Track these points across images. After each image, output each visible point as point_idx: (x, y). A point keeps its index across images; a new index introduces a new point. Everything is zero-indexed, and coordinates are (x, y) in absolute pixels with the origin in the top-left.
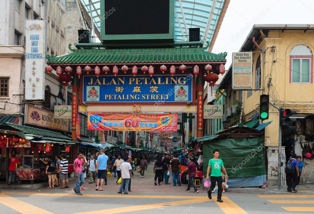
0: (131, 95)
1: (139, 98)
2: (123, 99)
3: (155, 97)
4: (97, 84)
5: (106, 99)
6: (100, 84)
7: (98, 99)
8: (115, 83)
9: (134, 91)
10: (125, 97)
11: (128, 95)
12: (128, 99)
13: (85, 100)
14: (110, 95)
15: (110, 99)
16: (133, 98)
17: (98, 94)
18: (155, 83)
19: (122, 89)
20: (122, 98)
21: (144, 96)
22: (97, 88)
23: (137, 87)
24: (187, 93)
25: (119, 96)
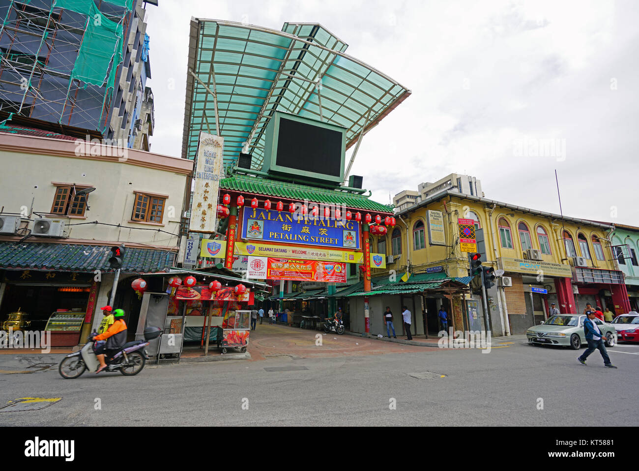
0: (299, 236)
1: (307, 240)
2: (291, 239)
3: (325, 240)
4: (261, 219)
5: (271, 237)
6: (264, 218)
7: (261, 237)
8: (282, 220)
9: (303, 231)
10: (293, 237)
11: (296, 235)
12: (296, 239)
13: (245, 235)
14: (275, 233)
15: (275, 237)
16: (302, 239)
17: (262, 230)
18: (324, 225)
19: (290, 228)
20: (289, 237)
21: (313, 237)
22: (261, 223)
23: (306, 227)
24: (355, 239)
25: (286, 235)
